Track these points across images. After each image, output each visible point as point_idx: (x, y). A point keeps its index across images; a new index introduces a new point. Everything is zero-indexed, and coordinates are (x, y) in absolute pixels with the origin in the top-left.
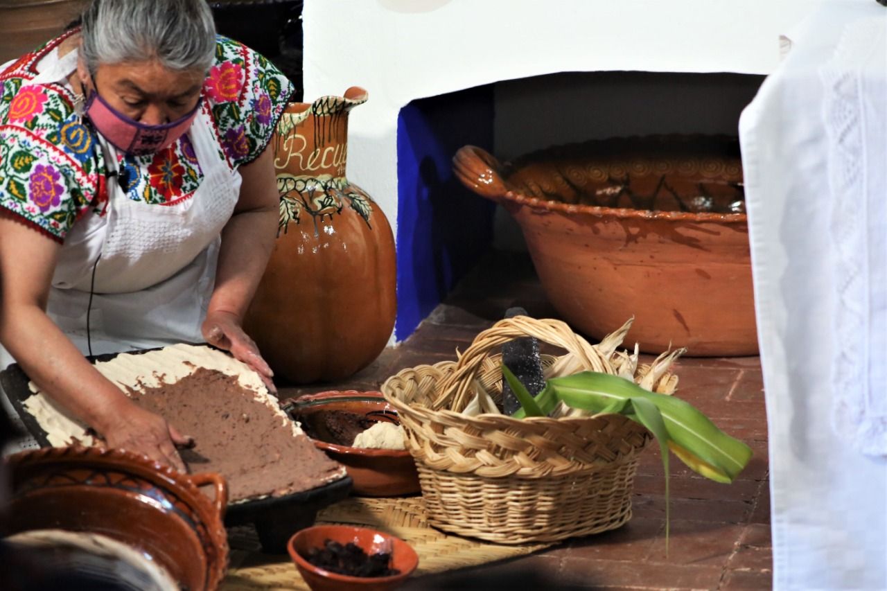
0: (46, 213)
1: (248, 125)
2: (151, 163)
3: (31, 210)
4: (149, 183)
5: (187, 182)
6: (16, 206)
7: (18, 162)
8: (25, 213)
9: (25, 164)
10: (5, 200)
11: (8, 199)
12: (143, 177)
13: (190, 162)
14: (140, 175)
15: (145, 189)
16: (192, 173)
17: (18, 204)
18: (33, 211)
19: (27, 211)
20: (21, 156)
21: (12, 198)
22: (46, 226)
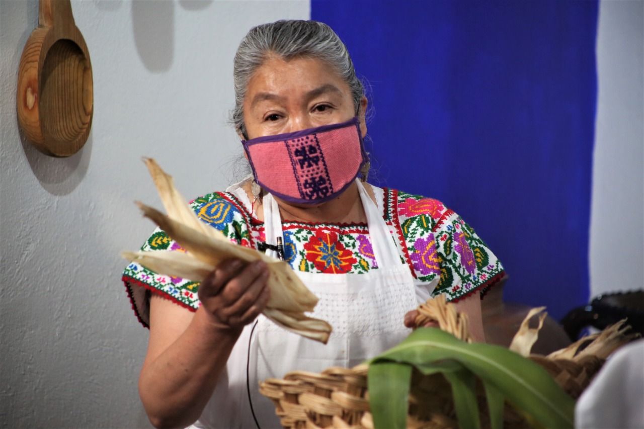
0: (179, 285)
1: (442, 243)
2: (307, 242)
3: (161, 280)
4: (305, 258)
5: (356, 269)
6: (148, 278)
7: (156, 240)
8: (156, 283)
9: (163, 243)
10: (138, 273)
11: (141, 271)
12: (298, 253)
13: (365, 255)
14: (296, 252)
15: (301, 263)
16: (363, 263)
17: (150, 276)
18: (164, 281)
19: (158, 281)
20: (159, 237)
21: (145, 271)
22: (177, 295)
